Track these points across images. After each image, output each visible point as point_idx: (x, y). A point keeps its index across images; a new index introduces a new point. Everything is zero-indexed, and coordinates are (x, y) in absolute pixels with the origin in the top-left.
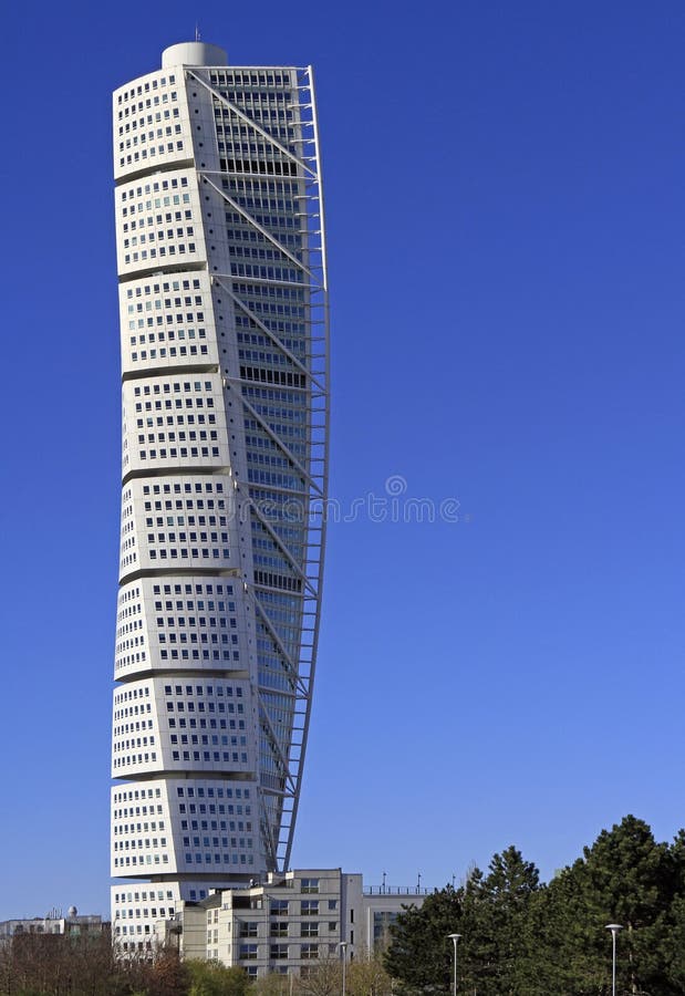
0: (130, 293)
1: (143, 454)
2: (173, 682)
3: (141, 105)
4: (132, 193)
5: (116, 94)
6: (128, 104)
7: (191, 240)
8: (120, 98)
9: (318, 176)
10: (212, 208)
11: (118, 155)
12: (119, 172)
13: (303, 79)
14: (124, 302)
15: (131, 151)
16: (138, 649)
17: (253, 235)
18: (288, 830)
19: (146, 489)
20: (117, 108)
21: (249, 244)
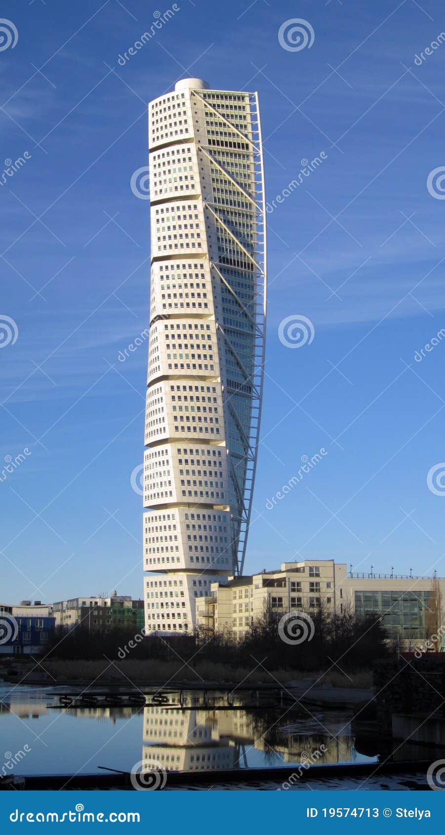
0: (157, 212)
1: (164, 305)
2: (182, 446)
3: (165, 109)
4: (159, 156)
5: (150, 105)
6: (158, 109)
7: (192, 182)
8: (153, 106)
9: (261, 152)
10: (204, 165)
11: (151, 136)
12: (152, 145)
13: (252, 99)
14: (153, 216)
15: (159, 134)
16: (161, 425)
17: (225, 182)
18: (243, 543)
19: (166, 326)
20: (151, 111)
21: (223, 186)
